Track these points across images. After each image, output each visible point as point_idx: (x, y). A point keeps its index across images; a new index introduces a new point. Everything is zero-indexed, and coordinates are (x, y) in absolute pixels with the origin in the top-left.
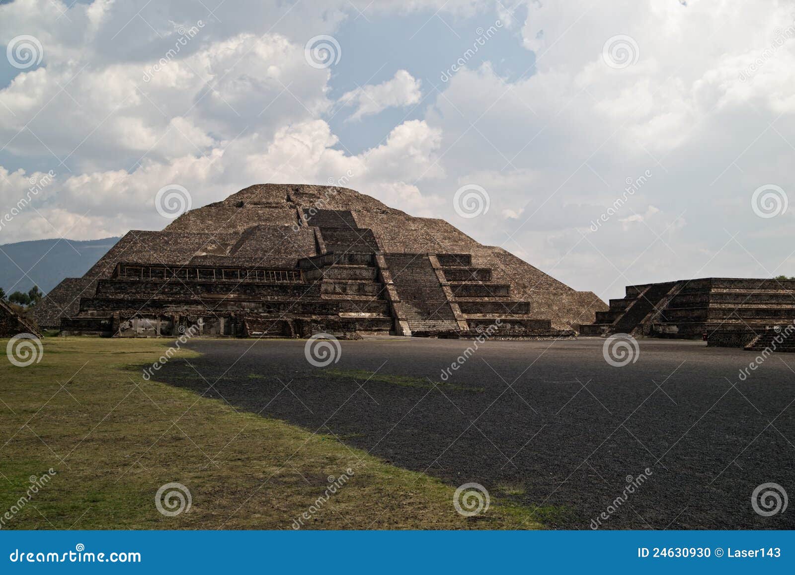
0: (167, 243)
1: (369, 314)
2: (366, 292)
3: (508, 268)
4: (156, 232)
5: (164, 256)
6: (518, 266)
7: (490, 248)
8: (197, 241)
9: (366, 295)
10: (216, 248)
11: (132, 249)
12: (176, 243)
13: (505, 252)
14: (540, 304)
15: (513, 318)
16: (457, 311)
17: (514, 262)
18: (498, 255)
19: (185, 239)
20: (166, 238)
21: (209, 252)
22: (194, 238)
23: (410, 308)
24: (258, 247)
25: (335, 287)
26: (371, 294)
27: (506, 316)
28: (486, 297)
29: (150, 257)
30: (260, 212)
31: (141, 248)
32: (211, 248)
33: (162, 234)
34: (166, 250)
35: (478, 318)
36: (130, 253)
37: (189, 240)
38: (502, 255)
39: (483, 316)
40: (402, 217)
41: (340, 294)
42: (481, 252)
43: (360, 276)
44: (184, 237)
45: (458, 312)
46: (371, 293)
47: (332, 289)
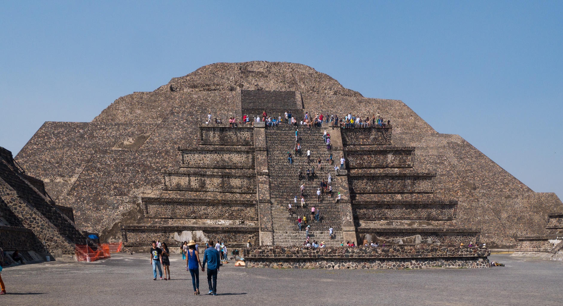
0: (82, 136)
1: (231, 222)
2: (233, 187)
3: (461, 163)
4: (72, 123)
5: (78, 153)
6: (474, 159)
7: (447, 136)
8: (114, 133)
9: (232, 193)
10: (133, 142)
11: (46, 145)
12: (92, 136)
13: (464, 141)
14: (485, 211)
15: (430, 227)
16: (347, 216)
17: (470, 155)
18: (453, 146)
19: (101, 131)
20: (81, 131)
21: (125, 147)
22: (111, 130)
23: (282, 212)
24: (168, 137)
25: (190, 180)
26: (238, 191)
27: (420, 224)
28: (398, 193)
29: (63, 155)
30: (194, 96)
31: (55, 144)
32: (128, 143)
33: (77, 126)
34: (80, 146)
35: (380, 227)
36: (43, 151)
37: (106, 133)
38: (458, 145)
39: (388, 224)
40: (354, 99)
41: (197, 190)
42: (433, 142)
43: (230, 163)
44: (101, 128)
45: (348, 218)
46: (240, 188)
47: (187, 184)
